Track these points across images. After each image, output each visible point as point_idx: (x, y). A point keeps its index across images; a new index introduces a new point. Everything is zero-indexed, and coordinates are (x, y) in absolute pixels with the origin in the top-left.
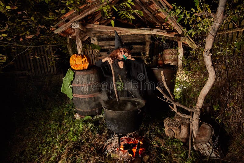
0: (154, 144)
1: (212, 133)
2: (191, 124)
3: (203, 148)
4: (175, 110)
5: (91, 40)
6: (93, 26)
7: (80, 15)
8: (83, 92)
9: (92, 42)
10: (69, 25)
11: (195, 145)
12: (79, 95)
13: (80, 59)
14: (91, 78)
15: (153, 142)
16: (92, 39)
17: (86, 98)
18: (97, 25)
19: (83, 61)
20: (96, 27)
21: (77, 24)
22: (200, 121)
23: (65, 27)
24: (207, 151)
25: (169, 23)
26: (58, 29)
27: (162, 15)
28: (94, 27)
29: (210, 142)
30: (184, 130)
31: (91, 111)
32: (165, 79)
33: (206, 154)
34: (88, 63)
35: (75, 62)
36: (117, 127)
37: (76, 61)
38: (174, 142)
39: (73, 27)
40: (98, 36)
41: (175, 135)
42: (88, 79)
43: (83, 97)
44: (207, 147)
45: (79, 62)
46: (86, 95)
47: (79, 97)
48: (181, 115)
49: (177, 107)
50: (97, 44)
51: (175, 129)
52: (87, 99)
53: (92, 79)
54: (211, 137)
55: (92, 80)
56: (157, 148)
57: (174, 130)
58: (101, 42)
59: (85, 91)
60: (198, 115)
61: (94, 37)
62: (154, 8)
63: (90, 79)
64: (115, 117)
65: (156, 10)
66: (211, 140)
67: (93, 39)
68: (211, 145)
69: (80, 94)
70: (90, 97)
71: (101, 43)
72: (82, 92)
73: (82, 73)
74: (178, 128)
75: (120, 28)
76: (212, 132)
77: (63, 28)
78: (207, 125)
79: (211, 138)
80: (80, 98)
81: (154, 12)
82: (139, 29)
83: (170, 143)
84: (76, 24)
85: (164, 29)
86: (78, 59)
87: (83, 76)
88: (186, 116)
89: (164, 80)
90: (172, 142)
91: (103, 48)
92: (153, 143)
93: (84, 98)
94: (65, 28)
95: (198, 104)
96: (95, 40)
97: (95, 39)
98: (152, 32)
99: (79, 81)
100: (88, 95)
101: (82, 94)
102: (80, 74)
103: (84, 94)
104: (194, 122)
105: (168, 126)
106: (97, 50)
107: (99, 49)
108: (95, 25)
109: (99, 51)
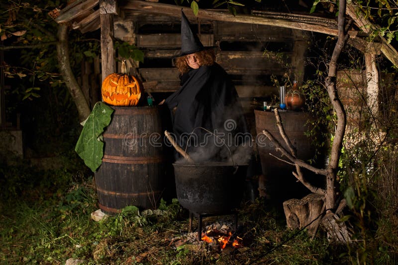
6: (143, 6)
8: (128, 150)
12: (118, 158)
13: (126, 83)
14: (144, 123)
17: (130, 165)
18: (152, 4)
19: (130, 88)
20: (149, 7)
24: (339, 233)
26: (66, 14)
28: (146, 7)
30: (314, 212)
31: (139, 196)
32: (280, 122)
34: (140, 94)
35: (116, 90)
37: (118, 87)
39: (101, 10)
40: (139, 17)
41: (299, 223)
42: (140, 126)
43: (126, 162)
45: (124, 89)
46: (131, 158)
47: (116, 162)
49: (302, 169)
50: (132, 43)
51: (297, 209)
52: (133, 168)
53: (148, 125)
55: (146, 127)
58: (145, 37)
59: (132, 149)
63: (143, 125)
64: (196, 177)
69: (119, 156)
70: (139, 162)
72: (124, 152)
73: (129, 111)
77: (78, 11)
80: (118, 165)
84: (109, 6)
86: (122, 83)
87: (131, 117)
91: (150, 55)
93: (128, 165)
96: (126, 30)
99: (120, 127)
100: (137, 159)
101: (124, 156)
102: (125, 113)
103: (129, 156)
104: (327, 195)
105: (289, 209)
106: (131, 62)
107: (138, 58)
108: (148, 4)
109: (137, 65)
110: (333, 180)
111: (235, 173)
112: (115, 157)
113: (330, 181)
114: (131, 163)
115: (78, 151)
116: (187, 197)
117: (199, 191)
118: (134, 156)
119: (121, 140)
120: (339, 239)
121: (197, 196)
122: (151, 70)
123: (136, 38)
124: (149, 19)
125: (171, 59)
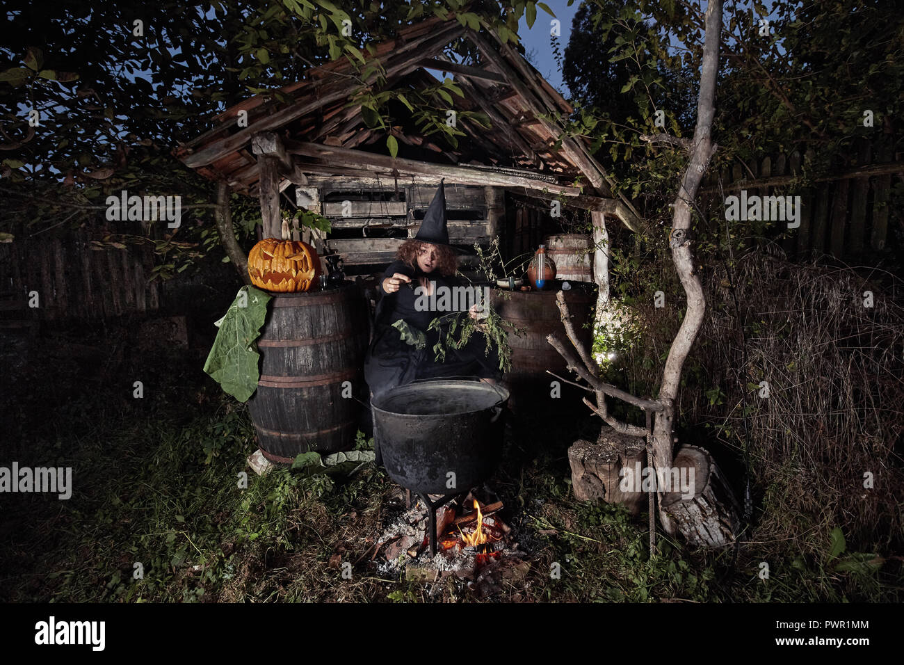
0: (544, 529)
1: (709, 470)
2: (650, 451)
3: (688, 518)
4: (601, 411)
5: (298, 195)
6: (320, 151)
7: (282, 112)
8: (295, 366)
9: (302, 202)
10: (242, 143)
11: (665, 510)
12: (279, 379)
13: (287, 253)
14: (322, 320)
15: (540, 520)
16: (302, 192)
17: (301, 390)
18: (332, 149)
19: (296, 262)
20: (329, 153)
21: (268, 139)
22: (676, 440)
23: (226, 146)
24: (702, 526)
25: (562, 154)
26: (199, 154)
27: (540, 130)
28: (324, 153)
29: (705, 493)
31: (318, 435)
32: (568, 316)
33: (697, 537)
34: (314, 271)
35: (270, 265)
36: (427, 468)
37: (274, 260)
38: (604, 516)
39: (254, 148)
40: (324, 183)
41: (605, 492)
42: (314, 323)
43: (293, 386)
44: (699, 512)
45: (284, 264)
46: (301, 379)
47: (276, 385)
48: (620, 429)
49: (607, 399)
50: (317, 211)
51: (604, 471)
52: (305, 393)
53: (327, 321)
54: (707, 481)
55: (325, 326)
56: (553, 537)
57: (601, 476)
58: (332, 205)
59: (302, 362)
60: (668, 418)
61: (309, 185)
62: (517, 107)
63: (319, 322)
64: (421, 437)
65: (521, 112)
66: (708, 487)
67: (306, 195)
68: (710, 505)
69: (280, 376)
70: (316, 384)
71: (331, 208)
72: (289, 368)
73: (294, 301)
74: (612, 466)
75: (411, 162)
76: (709, 466)
77: (219, 150)
78: (695, 451)
79: (709, 482)
80: (279, 389)
81: (517, 117)
82: (470, 168)
83: (592, 519)
84: (266, 141)
85: (547, 171)
86: (281, 253)
87: (298, 310)
88: (633, 430)
89: (566, 318)
90: (597, 515)
91: (338, 225)
92: (538, 522)
93: (296, 389)
94: (225, 150)
95: (665, 387)
96: (310, 197)
97: (313, 192)
98: (511, 178)
99: (280, 329)
100: (312, 378)
101: (289, 375)
102: (287, 305)
103: (297, 375)
104: (657, 444)
105: (584, 465)
106: (317, 233)
107: (325, 228)
108: (327, 148)
109: (324, 236)
110: (671, 419)
111: (494, 419)
112: (274, 378)
113: (665, 420)
114: (303, 385)
115: (208, 370)
116: (403, 473)
117: (429, 464)
118: (306, 375)
119: (283, 349)
120: (700, 536)
121: (425, 474)
122: (339, 241)
123: (322, 207)
124: (335, 186)
125: (362, 229)
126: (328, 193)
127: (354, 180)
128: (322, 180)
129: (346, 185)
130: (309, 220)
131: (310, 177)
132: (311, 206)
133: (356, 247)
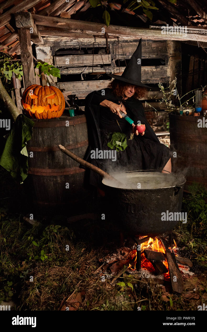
5: (37, 52)
6: (57, 22)
9: (40, 56)
10: (8, 20)
16: (39, 49)
18: (65, 20)
20: (63, 24)
21: (26, 17)
28: (59, 24)
40: (54, 43)
50: (50, 63)
61: (44, 44)
67: (43, 51)
82: (158, 29)
84: (24, 18)
91: (65, 72)
96: (45, 53)
97: (47, 49)
106: (51, 78)
107: (56, 74)
108: (62, 20)
109: (56, 80)
122: (66, 83)
123: (53, 59)
124: (62, 44)
125: (80, 74)
126: (57, 50)
127: (75, 39)
128: (53, 40)
129: (69, 44)
130: (46, 69)
131: (45, 39)
132: (46, 59)
133: (77, 87)
